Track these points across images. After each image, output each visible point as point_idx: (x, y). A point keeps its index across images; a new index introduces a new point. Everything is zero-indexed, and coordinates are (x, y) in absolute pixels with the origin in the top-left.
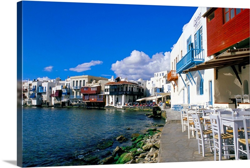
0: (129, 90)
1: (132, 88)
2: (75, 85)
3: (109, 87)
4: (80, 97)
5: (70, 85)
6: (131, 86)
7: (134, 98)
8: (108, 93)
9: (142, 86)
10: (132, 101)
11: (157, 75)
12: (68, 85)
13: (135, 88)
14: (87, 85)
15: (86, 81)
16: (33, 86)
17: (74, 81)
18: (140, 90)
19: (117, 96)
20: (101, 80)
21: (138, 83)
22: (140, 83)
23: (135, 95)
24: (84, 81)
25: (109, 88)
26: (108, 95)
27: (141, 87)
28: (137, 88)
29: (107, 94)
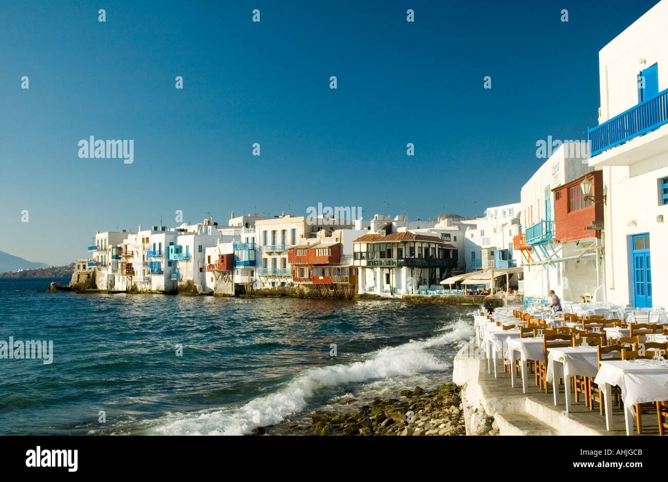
0: (419, 254)
1: (427, 250)
2: (269, 242)
3: (364, 248)
4: (285, 272)
5: (257, 242)
6: (425, 245)
7: (433, 273)
8: (364, 263)
9: (452, 243)
10: (428, 282)
11: (494, 214)
12: (250, 241)
13: (435, 249)
14: (302, 242)
15: (300, 231)
16: (154, 245)
17: (265, 232)
18: (446, 252)
19: (386, 271)
20: (342, 231)
21: (443, 234)
22: (448, 235)
23: (436, 267)
24: (294, 230)
25: (365, 250)
26: (363, 268)
27: (450, 246)
28: (439, 249)
29: (360, 266)
